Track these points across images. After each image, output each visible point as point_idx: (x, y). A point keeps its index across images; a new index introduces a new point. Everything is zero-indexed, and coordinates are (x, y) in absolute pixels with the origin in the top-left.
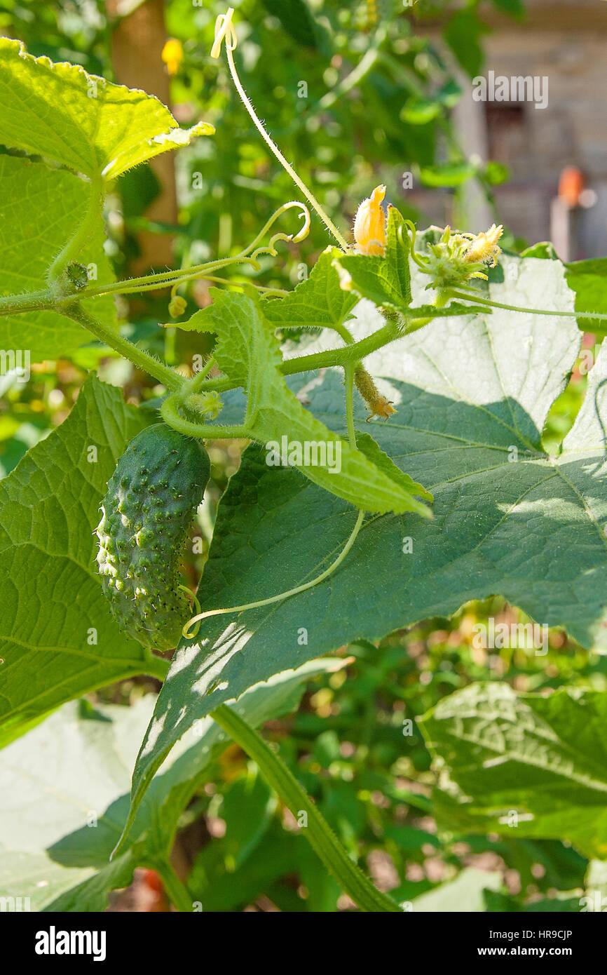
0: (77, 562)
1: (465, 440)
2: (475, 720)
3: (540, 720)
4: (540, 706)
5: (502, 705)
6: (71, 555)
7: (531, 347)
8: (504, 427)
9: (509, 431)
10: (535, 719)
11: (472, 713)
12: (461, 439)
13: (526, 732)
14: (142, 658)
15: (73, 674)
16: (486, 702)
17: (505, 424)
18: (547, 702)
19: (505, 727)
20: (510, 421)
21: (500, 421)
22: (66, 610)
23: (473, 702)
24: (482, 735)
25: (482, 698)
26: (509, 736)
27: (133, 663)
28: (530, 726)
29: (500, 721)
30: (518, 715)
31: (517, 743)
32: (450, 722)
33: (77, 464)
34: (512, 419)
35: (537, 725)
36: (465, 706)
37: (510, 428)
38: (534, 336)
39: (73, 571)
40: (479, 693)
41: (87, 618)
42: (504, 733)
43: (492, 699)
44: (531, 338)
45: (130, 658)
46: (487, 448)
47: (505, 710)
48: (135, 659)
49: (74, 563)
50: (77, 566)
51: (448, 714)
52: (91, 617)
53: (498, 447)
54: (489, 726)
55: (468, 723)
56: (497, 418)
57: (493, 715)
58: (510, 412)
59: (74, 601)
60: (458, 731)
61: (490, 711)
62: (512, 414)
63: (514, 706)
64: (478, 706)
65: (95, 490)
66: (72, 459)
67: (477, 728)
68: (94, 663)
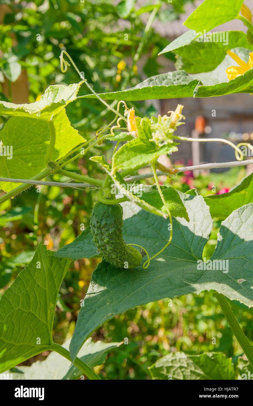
0: (33, 312)
1: (176, 258)
2: (171, 367)
3: (196, 366)
4: (196, 360)
5: (182, 361)
6: (31, 311)
7: (194, 225)
8: (188, 254)
9: (191, 255)
10: (194, 366)
11: (170, 364)
12: (175, 258)
13: (191, 371)
14: (50, 344)
15: (26, 352)
16: (175, 360)
17: (189, 253)
18: (199, 358)
19: (183, 370)
20: (190, 252)
21: (187, 252)
22: (27, 329)
23: (170, 360)
24: (174, 374)
25: (174, 358)
26: (185, 373)
27: (47, 346)
28: (193, 369)
29: (181, 367)
30: (188, 364)
31: (188, 376)
32: (161, 368)
33: (34, 277)
34: (191, 251)
35: (195, 369)
36: (167, 362)
37: (191, 254)
38: (195, 222)
39: (31, 316)
40: (173, 356)
41: (33, 331)
42: (182, 372)
43: (178, 358)
44: (194, 222)
45: (45, 344)
46: (185, 261)
47: (183, 363)
48: (47, 344)
49: (32, 313)
50: (33, 314)
51: (161, 365)
52: (34, 331)
53: (188, 261)
54: (177, 369)
55: (169, 369)
56: (185, 251)
57: (178, 365)
58: (190, 249)
59: (30, 326)
60: (164, 372)
61: (177, 364)
62: (191, 249)
63: (186, 361)
64: (172, 361)
65: (39, 286)
66: (33, 276)
67: (172, 370)
68: (34, 347)
